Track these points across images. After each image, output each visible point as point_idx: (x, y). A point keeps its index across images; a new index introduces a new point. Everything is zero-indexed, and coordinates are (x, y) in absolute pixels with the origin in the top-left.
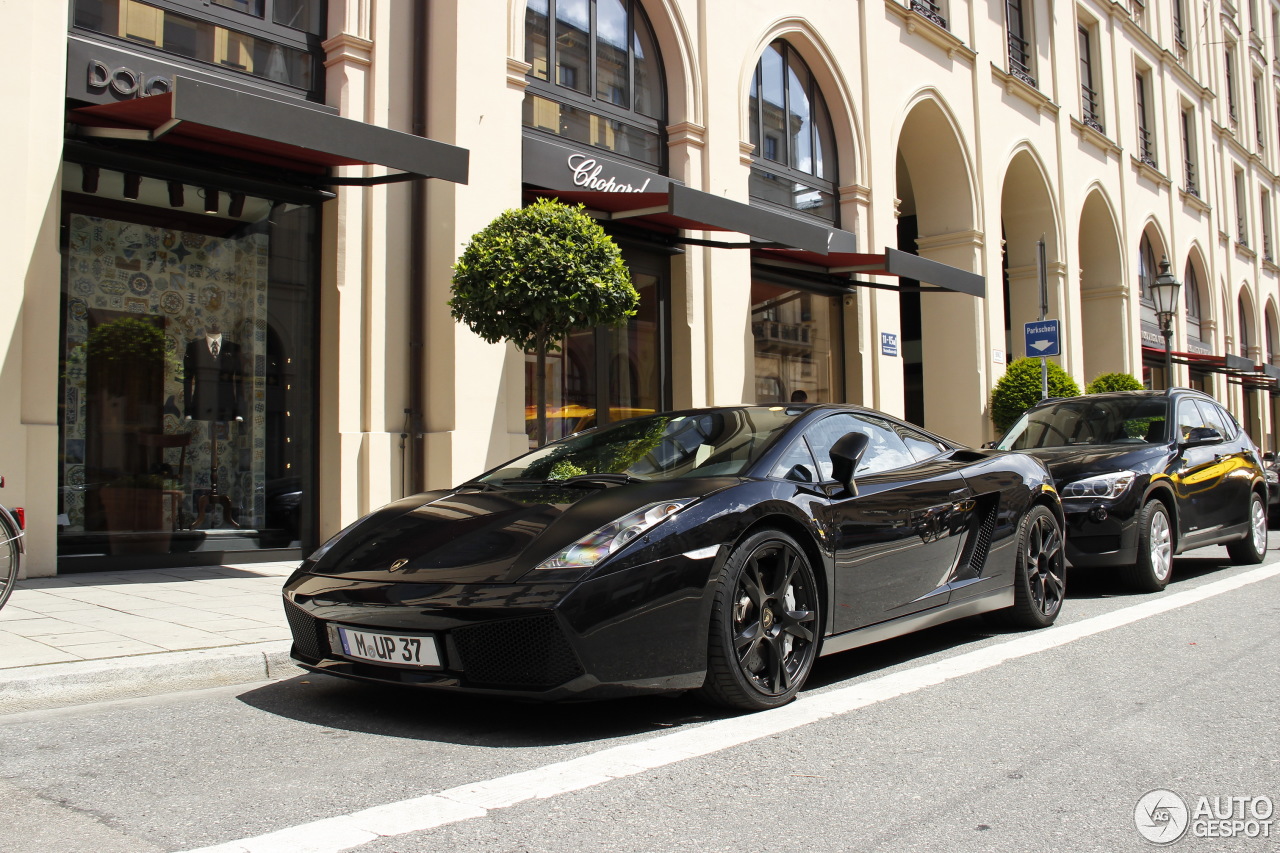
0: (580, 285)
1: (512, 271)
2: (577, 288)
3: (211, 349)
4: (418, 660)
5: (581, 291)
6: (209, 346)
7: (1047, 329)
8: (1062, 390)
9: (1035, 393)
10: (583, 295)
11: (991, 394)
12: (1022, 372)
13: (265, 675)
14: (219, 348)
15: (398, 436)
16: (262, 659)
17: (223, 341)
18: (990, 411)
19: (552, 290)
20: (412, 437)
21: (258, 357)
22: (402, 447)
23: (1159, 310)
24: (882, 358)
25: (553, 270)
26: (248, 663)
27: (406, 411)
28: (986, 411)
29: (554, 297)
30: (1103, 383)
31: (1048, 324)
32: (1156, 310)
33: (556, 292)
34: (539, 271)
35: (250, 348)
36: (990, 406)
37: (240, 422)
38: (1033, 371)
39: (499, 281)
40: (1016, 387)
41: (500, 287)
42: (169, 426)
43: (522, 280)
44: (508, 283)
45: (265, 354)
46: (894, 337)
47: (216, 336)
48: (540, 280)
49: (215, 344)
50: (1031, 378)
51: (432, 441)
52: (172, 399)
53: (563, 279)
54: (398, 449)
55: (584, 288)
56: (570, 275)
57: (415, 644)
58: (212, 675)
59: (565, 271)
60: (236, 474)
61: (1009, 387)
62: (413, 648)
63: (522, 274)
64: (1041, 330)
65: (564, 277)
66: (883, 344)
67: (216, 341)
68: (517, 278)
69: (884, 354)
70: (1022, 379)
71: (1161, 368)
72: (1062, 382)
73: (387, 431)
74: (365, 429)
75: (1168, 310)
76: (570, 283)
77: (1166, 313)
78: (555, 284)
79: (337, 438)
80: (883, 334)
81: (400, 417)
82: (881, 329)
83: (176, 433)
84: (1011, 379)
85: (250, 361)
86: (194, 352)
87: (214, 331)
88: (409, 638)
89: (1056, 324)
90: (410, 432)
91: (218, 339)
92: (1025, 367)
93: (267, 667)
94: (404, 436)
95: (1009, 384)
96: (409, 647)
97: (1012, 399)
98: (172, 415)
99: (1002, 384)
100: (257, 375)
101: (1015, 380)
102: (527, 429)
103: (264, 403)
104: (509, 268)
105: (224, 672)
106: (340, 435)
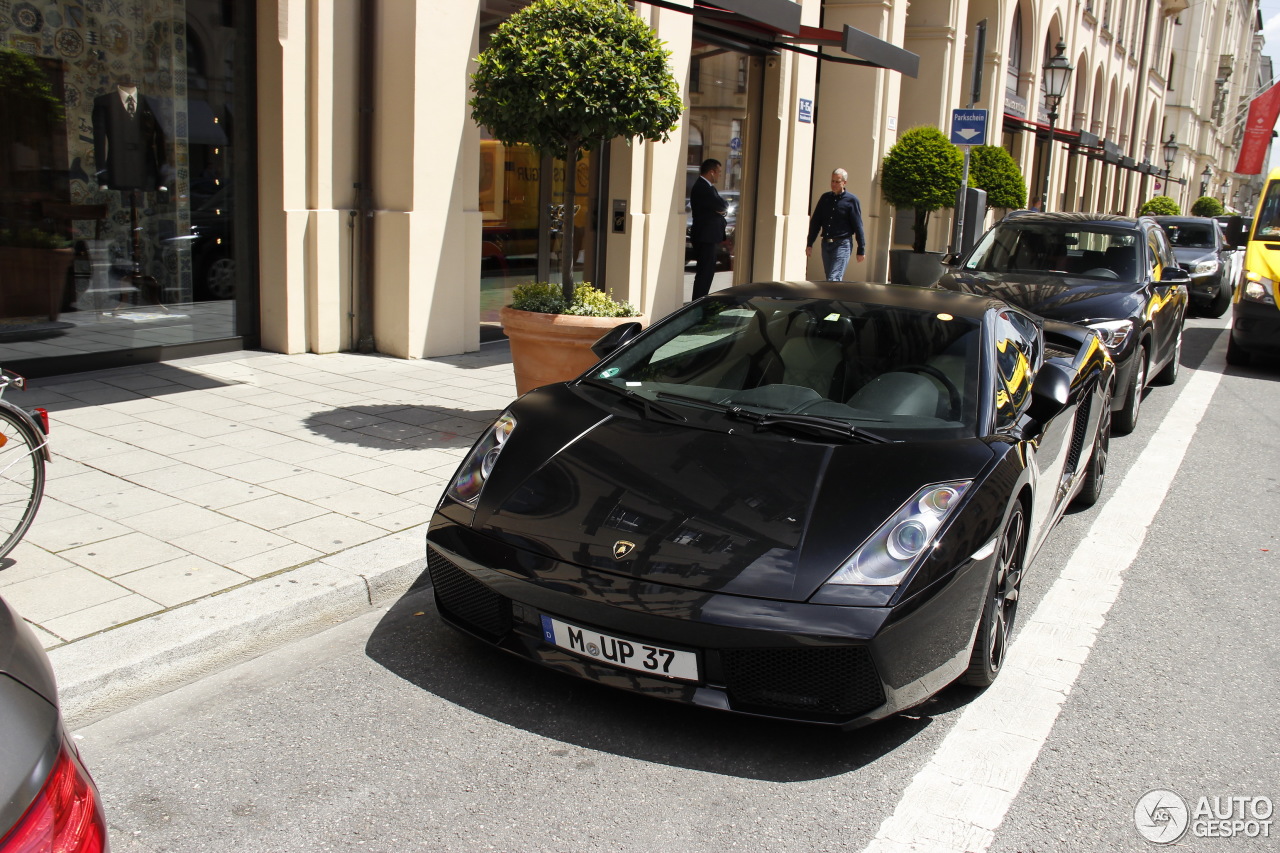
0: (641, 102)
1: (567, 81)
2: (637, 106)
3: (126, 106)
4: (666, 670)
5: (642, 109)
6: (124, 102)
7: (977, 118)
8: (954, 166)
9: (928, 166)
10: (643, 114)
11: (882, 161)
12: (917, 144)
13: (368, 603)
14: (135, 105)
15: (346, 213)
16: (363, 586)
17: (139, 96)
18: (880, 179)
19: (610, 107)
20: (361, 214)
21: (180, 114)
22: (351, 225)
23: (1049, 92)
24: (798, 125)
25: (613, 84)
26: (351, 593)
27: (355, 186)
28: (876, 177)
29: (612, 114)
30: (976, 153)
31: (977, 113)
32: (1046, 92)
33: (615, 110)
34: (597, 84)
35: (170, 103)
36: (881, 173)
37: (163, 192)
38: (927, 143)
39: (550, 91)
40: (910, 158)
41: (551, 98)
42: (77, 194)
43: (579, 94)
44: (562, 96)
45: (186, 111)
46: (810, 102)
47: (131, 90)
48: (599, 94)
49: (130, 99)
50: (926, 150)
51: (384, 219)
52: (77, 161)
53: (623, 95)
54: (346, 227)
55: (644, 106)
56: (631, 91)
57: (666, 656)
58: (318, 616)
59: (627, 87)
60: (155, 247)
61: (902, 158)
62: (662, 660)
63: (579, 84)
64: (969, 118)
65: (625, 91)
66: (800, 111)
67: (130, 95)
68: (573, 90)
69: (800, 120)
70: (916, 150)
71: (1013, 133)
72: (953, 157)
73: (335, 207)
74: (311, 205)
75: (1058, 93)
76: (630, 100)
77: (1055, 96)
78: (615, 100)
79: (282, 217)
80: (801, 100)
81: (348, 190)
82: (800, 95)
83: (84, 203)
84: (905, 149)
85: (170, 120)
86: (105, 108)
87: (127, 83)
88: (658, 649)
89: (985, 114)
90: (359, 208)
91: (134, 93)
92: (920, 138)
93: (369, 593)
94: (353, 214)
95: (903, 153)
96: (657, 656)
97: (906, 169)
98: (79, 180)
99: (894, 152)
100: (178, 136)
101: (909, 150)
102: (480, 204)
103: (187, 168)
104: (562, 77)
105: (330, 609)
106: (285, 214)
